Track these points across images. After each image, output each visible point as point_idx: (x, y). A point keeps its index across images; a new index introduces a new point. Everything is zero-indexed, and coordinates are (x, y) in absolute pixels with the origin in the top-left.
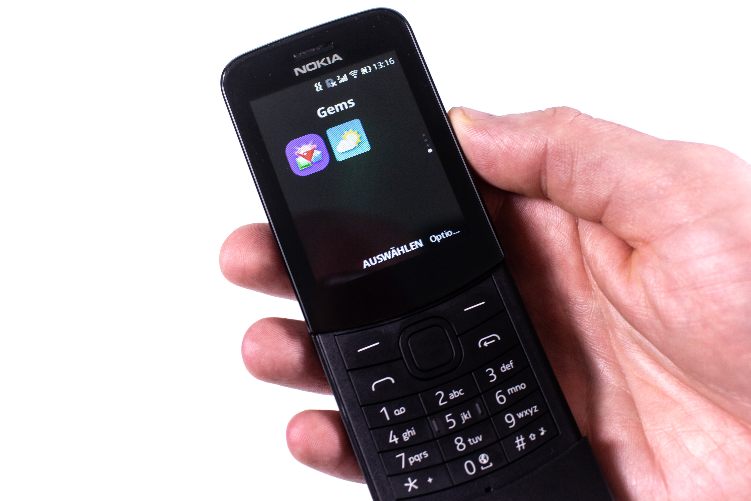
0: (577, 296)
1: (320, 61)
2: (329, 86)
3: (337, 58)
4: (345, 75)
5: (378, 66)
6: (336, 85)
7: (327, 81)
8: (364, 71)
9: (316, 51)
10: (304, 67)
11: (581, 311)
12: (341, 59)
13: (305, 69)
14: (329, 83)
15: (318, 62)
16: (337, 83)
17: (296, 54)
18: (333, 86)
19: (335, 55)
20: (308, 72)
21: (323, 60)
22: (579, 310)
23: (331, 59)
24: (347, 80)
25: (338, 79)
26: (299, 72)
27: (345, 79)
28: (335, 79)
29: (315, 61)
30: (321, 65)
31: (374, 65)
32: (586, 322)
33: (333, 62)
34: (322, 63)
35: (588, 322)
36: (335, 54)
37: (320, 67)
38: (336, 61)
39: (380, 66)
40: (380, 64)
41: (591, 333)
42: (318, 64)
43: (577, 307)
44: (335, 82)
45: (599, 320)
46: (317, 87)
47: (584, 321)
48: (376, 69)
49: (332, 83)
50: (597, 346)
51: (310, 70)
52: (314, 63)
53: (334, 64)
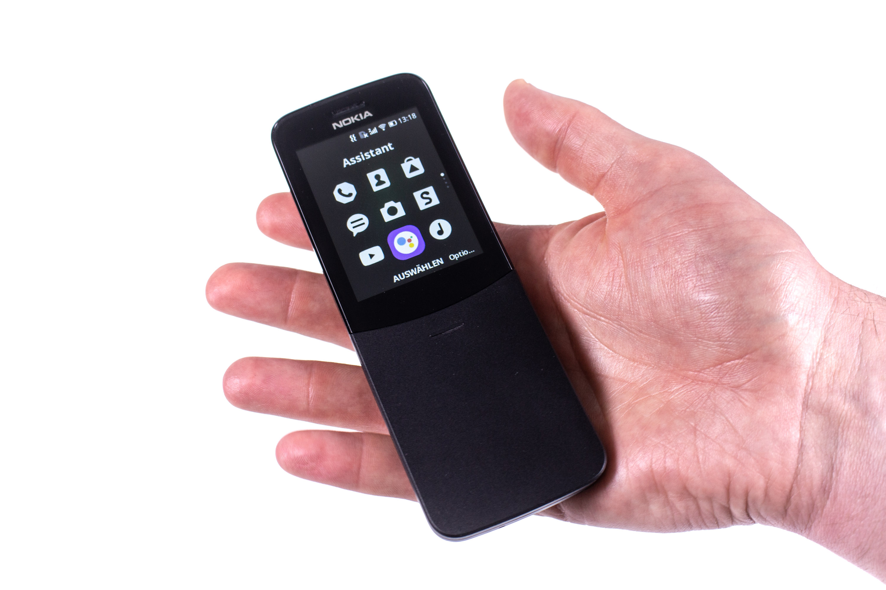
1: (354, 117)
2: (361, 137)
3: (368, 114)
4: (375, 128)
5: (402, 120)
6: (368, 136)
7: (360, 133)
8: (391, 124)
9: (350, 109)
10: (340, 122)
12: (371, 115)
13: (342, 124)
14: (362, 135)
15: (352, 118)
16: (369, 134)
17: (334, 112)
18: (365, 137)
19: (366, 112)
20: (344, 126)
21: (356, 116)
23: (363, 115)
24: (377, 132)
25: (370, 132)
26: (336, 127)
27: (375, 131)
28: (367, 132)
29: (350, 117)
30: (355, 121)
31: (400, 119)
33: (365, 117)
34: (356, 118)
37: (354, 122)
38: (367, 117)
39: (405, 120)
40: (404, 118)
42: (352, 120)
44: (367, 134)
46: (352, 139)
48: (401, 122)
49: (364, 135)
51: (345, 125)
52: (348, 119)
53: (365, 119)
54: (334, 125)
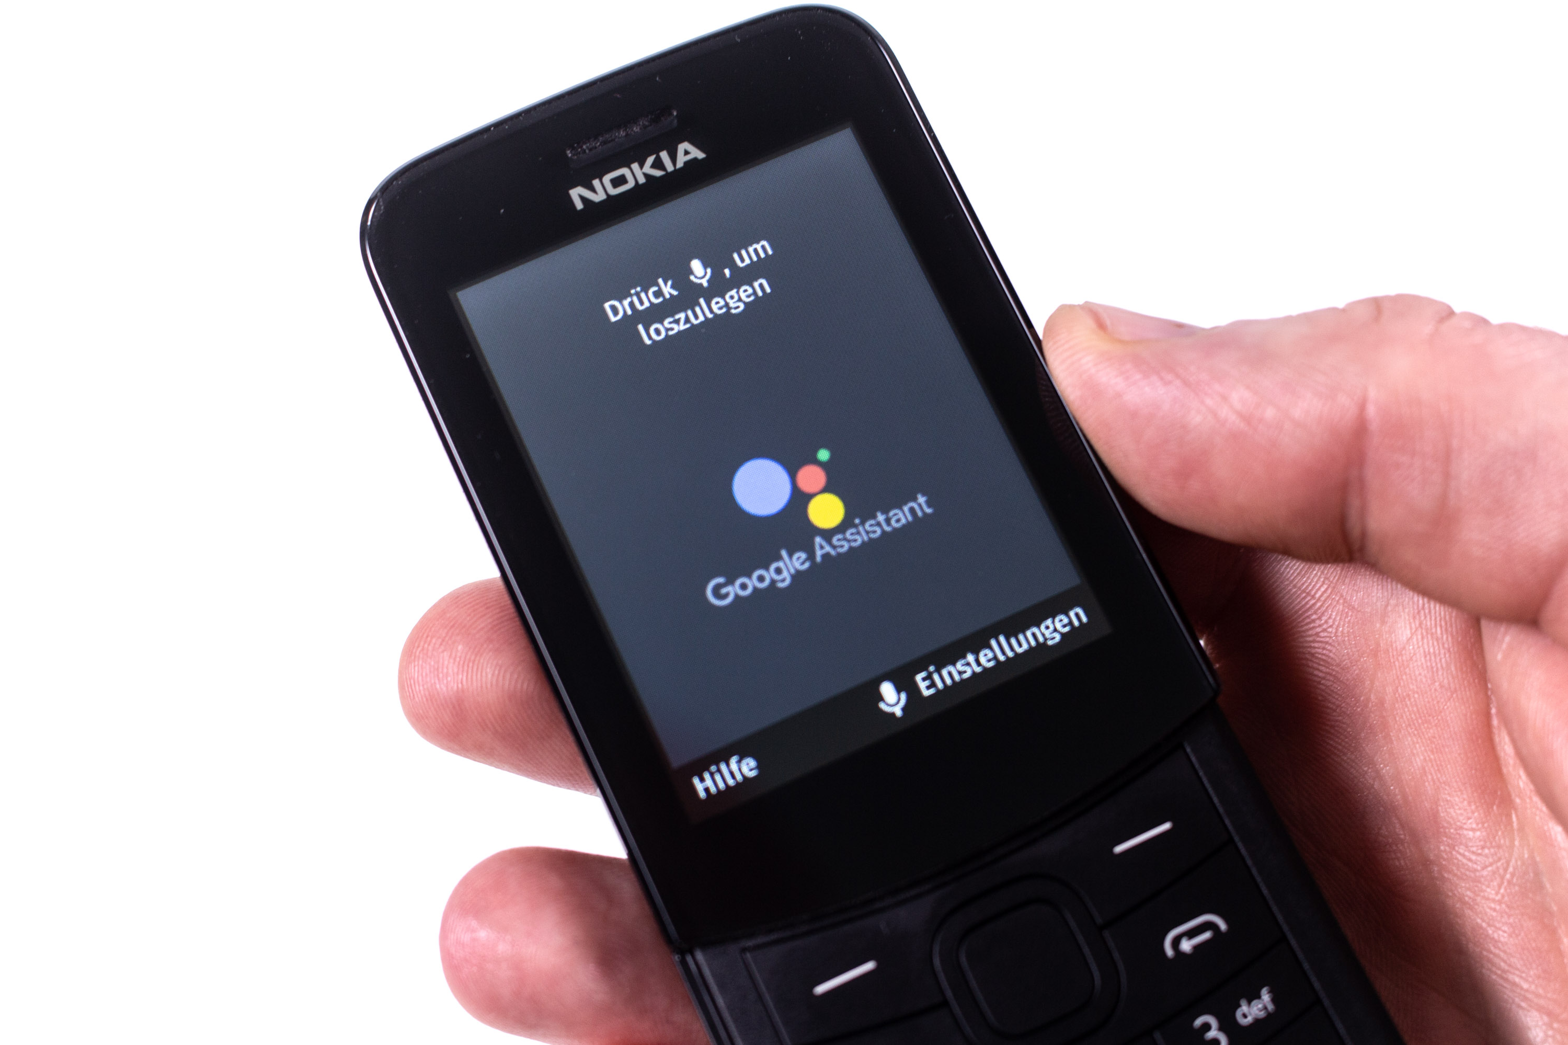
0: (1464, 821)
1: (641, 166)
3: (688, 152)
9: (627, 135)
10: (596, 183)
11: (1475, 866)
12: (701, 155)
13: (602, 189)
15: (635, 166)
17: (573, 148)
19: (683, 146)
20: (610, 198)
21: (651, 160)
22: (1470, 864)
23: (674, 159)
26: (583, 199)
29: (627, 165)
30: (646, 175)
32: (1488, 899)
33: (680, 164)
34: (647, 168)
35: (1494, 901)
36: (682, 141)
38: (686, 163)
41: (1505, 935)
42: (636, 174)
43: (1464, 856)
45: (1531, 895)
47: (1484, 897)
50: (1524, 975)
51: (613, 192)
52: (624, 171)
53: (681, 169)
54: (576, 193)
